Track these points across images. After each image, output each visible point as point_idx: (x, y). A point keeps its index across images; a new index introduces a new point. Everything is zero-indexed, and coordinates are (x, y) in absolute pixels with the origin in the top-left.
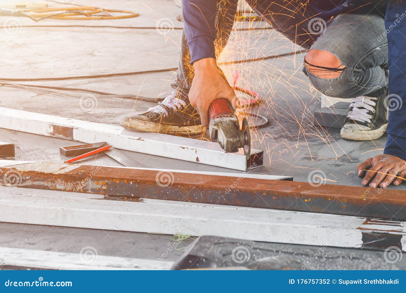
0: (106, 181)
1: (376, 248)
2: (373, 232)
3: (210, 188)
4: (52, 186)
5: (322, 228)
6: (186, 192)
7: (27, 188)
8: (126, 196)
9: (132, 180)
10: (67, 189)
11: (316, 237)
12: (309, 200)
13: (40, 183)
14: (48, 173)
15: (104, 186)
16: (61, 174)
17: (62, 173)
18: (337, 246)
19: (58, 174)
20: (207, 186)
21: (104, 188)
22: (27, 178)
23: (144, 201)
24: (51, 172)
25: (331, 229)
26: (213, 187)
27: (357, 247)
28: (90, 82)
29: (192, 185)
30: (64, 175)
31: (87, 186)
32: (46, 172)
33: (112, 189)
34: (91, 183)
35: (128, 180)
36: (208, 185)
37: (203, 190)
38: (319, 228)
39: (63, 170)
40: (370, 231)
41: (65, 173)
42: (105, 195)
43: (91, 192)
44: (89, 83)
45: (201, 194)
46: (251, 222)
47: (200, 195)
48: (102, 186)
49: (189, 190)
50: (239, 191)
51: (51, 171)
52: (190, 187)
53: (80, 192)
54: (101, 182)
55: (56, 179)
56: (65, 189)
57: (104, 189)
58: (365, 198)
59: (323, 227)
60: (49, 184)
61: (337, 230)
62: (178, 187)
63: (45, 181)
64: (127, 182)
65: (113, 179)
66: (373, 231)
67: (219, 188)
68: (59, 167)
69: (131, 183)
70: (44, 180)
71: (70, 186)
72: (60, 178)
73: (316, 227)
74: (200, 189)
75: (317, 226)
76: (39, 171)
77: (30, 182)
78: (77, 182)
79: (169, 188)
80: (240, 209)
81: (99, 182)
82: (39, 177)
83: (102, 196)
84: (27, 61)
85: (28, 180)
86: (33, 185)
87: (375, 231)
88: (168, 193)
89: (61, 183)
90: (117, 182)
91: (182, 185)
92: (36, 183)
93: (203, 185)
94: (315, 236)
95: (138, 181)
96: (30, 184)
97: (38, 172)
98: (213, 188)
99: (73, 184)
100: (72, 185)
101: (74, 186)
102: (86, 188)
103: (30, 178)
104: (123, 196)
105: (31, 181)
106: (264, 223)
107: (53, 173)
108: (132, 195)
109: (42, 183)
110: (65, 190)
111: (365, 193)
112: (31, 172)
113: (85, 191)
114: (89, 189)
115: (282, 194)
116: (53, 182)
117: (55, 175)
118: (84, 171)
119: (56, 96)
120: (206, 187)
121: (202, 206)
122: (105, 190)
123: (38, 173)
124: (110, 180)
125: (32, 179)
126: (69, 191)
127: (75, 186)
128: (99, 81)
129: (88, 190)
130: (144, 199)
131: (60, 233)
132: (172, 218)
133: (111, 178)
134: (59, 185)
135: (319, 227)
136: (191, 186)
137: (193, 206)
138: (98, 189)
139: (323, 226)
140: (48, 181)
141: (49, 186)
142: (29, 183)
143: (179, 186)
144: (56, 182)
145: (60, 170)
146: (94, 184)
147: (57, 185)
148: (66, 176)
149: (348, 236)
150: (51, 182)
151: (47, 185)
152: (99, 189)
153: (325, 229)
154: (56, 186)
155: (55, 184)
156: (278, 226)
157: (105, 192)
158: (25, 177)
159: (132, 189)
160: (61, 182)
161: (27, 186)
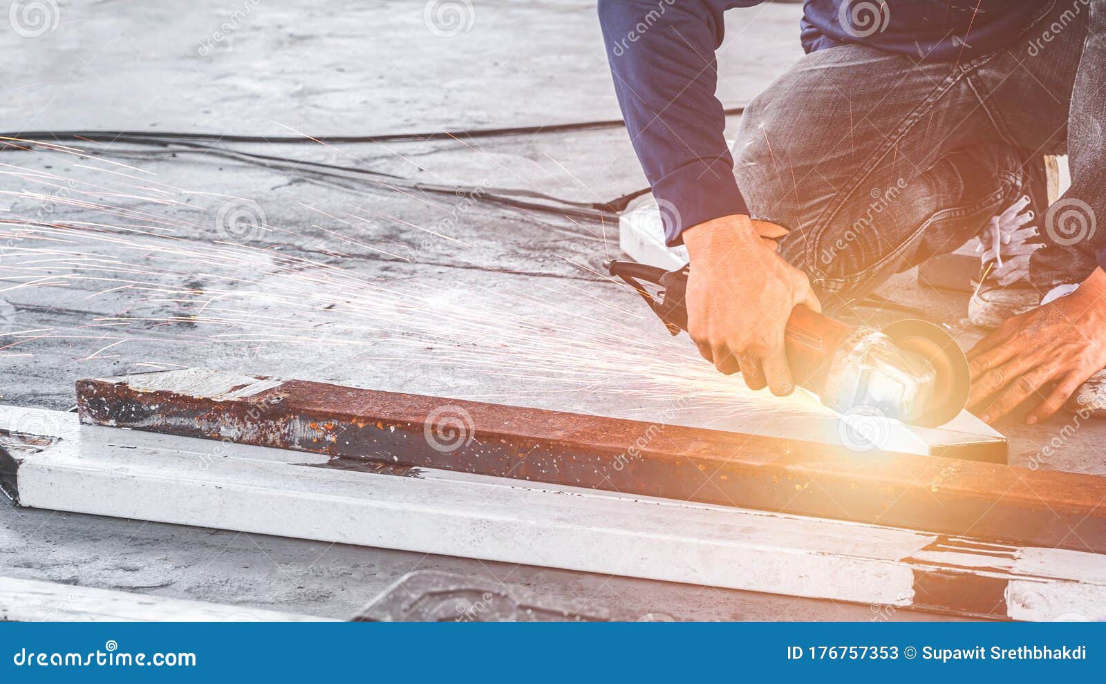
0: (335, 423)
1: (947, 609)
2: (939, 571)
3: (576, 448)
4: (211, 429)
5: (821, 557)
6: (520, 455)
7: (153, 431)
8: (381, 461)
9: (394, 422)
10: (244, 439)
11: (806, 576)
12: (806, 486)
13: (182, 422)
14: (201, 398)
15: (329, 435)
16: (232, 403)
17: (233, 399)
18: (854, 600)
19: (224, 401)
20: (569, 444)
21: (331, 438)
22: (153, 408)
23: (421, 475)
24: (207, 397)
25: (841, 558)
26: (583, 446)
27: (901, 604)
28: (438, 150)
29: (534, 438)
30: (236, 403)
31: (291, 433)
32: (197, 394)
33: (347, 443)
34: (299, 426)
35: (386, 423)
36: (570, 442)
37: (559, 452)
38: (812, 555)
39: (238, 391)
40: (931, 568)
41: (240, 400)
42: (332, 456)
43: (300, 447)
44: (435, 152)
45: (555, 461)
46: (653, 536)
47: (552, 464)
48: (326, 434)
49: (525, 452)
50: (643, 457)
51: (210, 392)
52: (529, 445)
53: (273, 447)
54: (322, 425)
55: (219, 412)
56: (241, 438)
57: (329, 441)
58: (937, 487)
59: (823, 554)
60: (203, 425)
61: (855, 562)
62: (500, 444)
63: (193, 418)
64: (383, 426)
65: (351, 417)
66: (938, 567)
67: (595, 450)
68: (231, 384)
69: (392, 429)
70: (192, 414)
71: (251, 431)
72: (228, 411)
73: (805, 555)
74: (550, 450)
75: (808, 552)
76: (180, 393)
77: (159, 419)
78: (267, 423)
79: (480, 444)
80: (642, 501)
81: (318, 423)
82: (180, 407)
83: (325, 459)
84: (299, 87)
85: (153, 412)
86: (168, 425)
87: (943, 568)
88: (477, 456)
89: (231, 423)
90: (361, 425)
91: (510, 438)
92: (172, 421)
93: (558, 441)
94: (802, 575)
95: (409, 424)
96: (159, 423)
97: (178, 395)
98: (582, 449)
99: (258, 426)
100: (257, 429)
101: (261, 433)
102: (289, 436)
103: (160, 409)
104: (375, 461)
105: (162, 416)
106: (685, 540)
107: (213, 399)
108: (396, 458)
109: (186, 422)
110: (239, 441)
111: (942, 473)
112: (161, 393)
113: (287, 445)
114: (296, 441)
115: (744, 469)
116: (212, 421)
117: (216, 403)
118: (286, 395)
119: (335, 186)
120: (566, 446)
121: (553, 492)
122: (333, 443)
123: (178, 397)
124: (343, 420)
125: (165, 411)
126: (249, 443)
127: (263, 432)
128: (461, 148)
129: (293, 443)
130: (423, 469)
131: (207, 546)
132: (472, 519)
133: (345, 415)
134: (227, 427)
135: (812, 552)
136: (530, 441)
137: (533, 490)
138: (315, 440)
139: (823, 551)
140: (200, 419)
141: (203, 428)
142: (157, 421)
143: (503, 441)
144: (220, 419)
145: (230, 392)
146: (306, 430)
147: (223, 429)
148: (241, 406)
149: (880, 577)
150: (208, 421)
151: (198, 427)
152: (318, 440)
153: (827, 558)
154: (220, 429)
155: (217, 424)
156: (717, 547)
157: (332, 449)
158: (149, 406)
159: (395, 445)
160: (230, 420)
161: (152, 427)
